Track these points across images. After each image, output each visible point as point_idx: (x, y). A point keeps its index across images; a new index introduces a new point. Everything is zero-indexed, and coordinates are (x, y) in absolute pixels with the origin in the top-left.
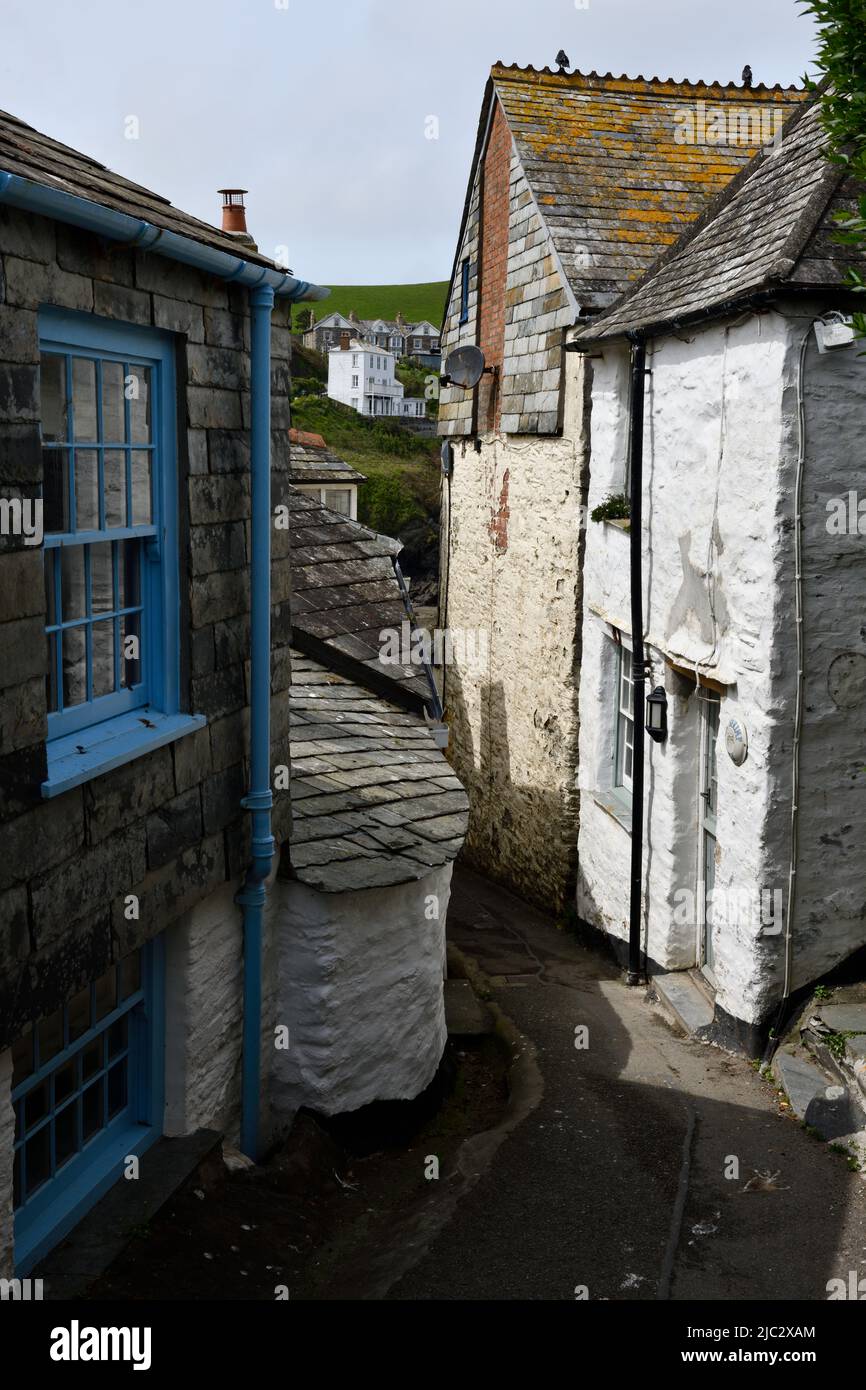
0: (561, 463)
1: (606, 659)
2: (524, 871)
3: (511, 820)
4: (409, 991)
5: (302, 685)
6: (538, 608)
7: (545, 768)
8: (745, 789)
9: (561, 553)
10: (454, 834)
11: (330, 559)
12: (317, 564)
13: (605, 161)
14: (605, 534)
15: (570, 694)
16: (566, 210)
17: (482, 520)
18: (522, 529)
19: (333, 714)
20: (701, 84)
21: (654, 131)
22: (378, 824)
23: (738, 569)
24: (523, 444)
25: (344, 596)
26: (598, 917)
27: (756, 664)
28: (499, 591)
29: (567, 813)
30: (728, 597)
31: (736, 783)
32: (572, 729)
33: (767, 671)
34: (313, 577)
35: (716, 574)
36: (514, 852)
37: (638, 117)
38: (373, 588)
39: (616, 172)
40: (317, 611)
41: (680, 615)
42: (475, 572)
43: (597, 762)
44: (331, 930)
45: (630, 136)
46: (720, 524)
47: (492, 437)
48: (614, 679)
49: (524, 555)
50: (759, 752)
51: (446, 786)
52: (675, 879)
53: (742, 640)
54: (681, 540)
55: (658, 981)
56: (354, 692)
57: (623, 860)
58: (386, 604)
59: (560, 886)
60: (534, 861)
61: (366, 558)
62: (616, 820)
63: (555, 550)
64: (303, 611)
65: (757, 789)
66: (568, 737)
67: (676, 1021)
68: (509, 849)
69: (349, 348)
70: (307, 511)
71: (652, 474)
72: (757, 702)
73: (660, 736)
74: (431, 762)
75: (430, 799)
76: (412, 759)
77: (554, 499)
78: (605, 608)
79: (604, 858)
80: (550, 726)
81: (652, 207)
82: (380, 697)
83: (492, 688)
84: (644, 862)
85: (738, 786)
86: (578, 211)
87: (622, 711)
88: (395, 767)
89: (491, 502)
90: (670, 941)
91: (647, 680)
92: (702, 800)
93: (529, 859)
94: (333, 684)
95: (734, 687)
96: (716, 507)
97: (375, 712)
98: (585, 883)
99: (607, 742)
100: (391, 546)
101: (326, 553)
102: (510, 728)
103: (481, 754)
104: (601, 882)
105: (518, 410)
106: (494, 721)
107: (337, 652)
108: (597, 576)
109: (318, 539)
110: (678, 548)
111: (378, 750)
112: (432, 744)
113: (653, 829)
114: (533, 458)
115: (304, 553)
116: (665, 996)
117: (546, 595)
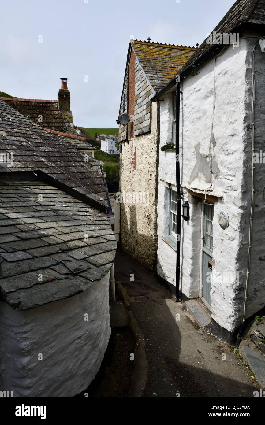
0: (151, 140)
1: (166, 195)
2: (142, 258)
3: (138, 243)
4: (83, 342)
5: (62, 202)
6: (145, 183)
7: (147, 229)
8: (228, 239)
9: (151, 166)
10: (107, 262)
11: (79, 165)
12: (75, 166)
13: (161, 61)
14: (165, 155)
15: (154, 207)
16: (151, 70)
17: (129, 162)
18: (140, 162)
19: (70, 212)
20: (186, 46)
21: (174, 56)
22: (71, 259)
23: (224, 150)
24: (140, 138)
25: (82, 176)
26: (164, 275)
27: (234, 187)
28: (134, 180)
29: (154, 242)
30: (219, 163)
31: (223, 236)
32: (155, 218)
33: (240, 190)
34: (73, 170)
35: (213, 155)
36: (139, 252)
37: (170, 53)
38: (93, 174)
39: (165, 63)
40: (72, 179)
41: (195, 174)
42: (128, 176)
43: (163, 227)
44: (27, 328)
45: (168, 57)
46: (215, 135)
47: (132, 138)
48: (168, 201)
49: (140, 169)
50: (235, 223)
51: (108, 239)
52: (192, 268)
53: (226, 179)
54: (195, 147)
55: (187, 303)
56: (82, 205)
57: (173, 260)
58: (97, 179)
59: (152, 263)
60: (144, 255)
61: (92, 166)
62: (170, 246)
63: (149, 166)
64: (67, 179)
65: (234, 239)
66: (154, 220)
67: (195, 320)
68: (137, 251)
69: (105, 140)
70: (75, 153)
71: (183, 128)
72: (234, 203)
73: (187, 218)
74: (105, 229)
75: (100, 245)
76: (97, 228)
77: (149, 151)
78: (166, 178)
79: (166, 258)
80: (148, 217)
81: (175, 71)
82: (91, 207)
83: (132, 207)
84: (181, 261)
85: (224, 237)
86: (154, 71)
87: (171, 211)
88: (89, 232)
89: (132, 156)
90: (190, 289)
91: (182, 200)
92: (202, 241)
93: (143, 255)
94: (74, 202)
95: (221, 198)
96: (212, 129)
97: (88, 212)
98: (160, 265)
99: (167, 221)
100: (100, 163)
101: (79, 164)
102: (137, 218)
103: (130, 225)
104: (165, 265)
105: (138, 128)
106: (133, 216)
107: (77, 192)
108: (163, 169)
109: (77, 160)
110: (194, 150)
111: (84, 225)
112: (107, 222)
113: (184, 250)
114: (143, 141)
115: (72, 163)
116: (190, 310)
117: (147, 179)
